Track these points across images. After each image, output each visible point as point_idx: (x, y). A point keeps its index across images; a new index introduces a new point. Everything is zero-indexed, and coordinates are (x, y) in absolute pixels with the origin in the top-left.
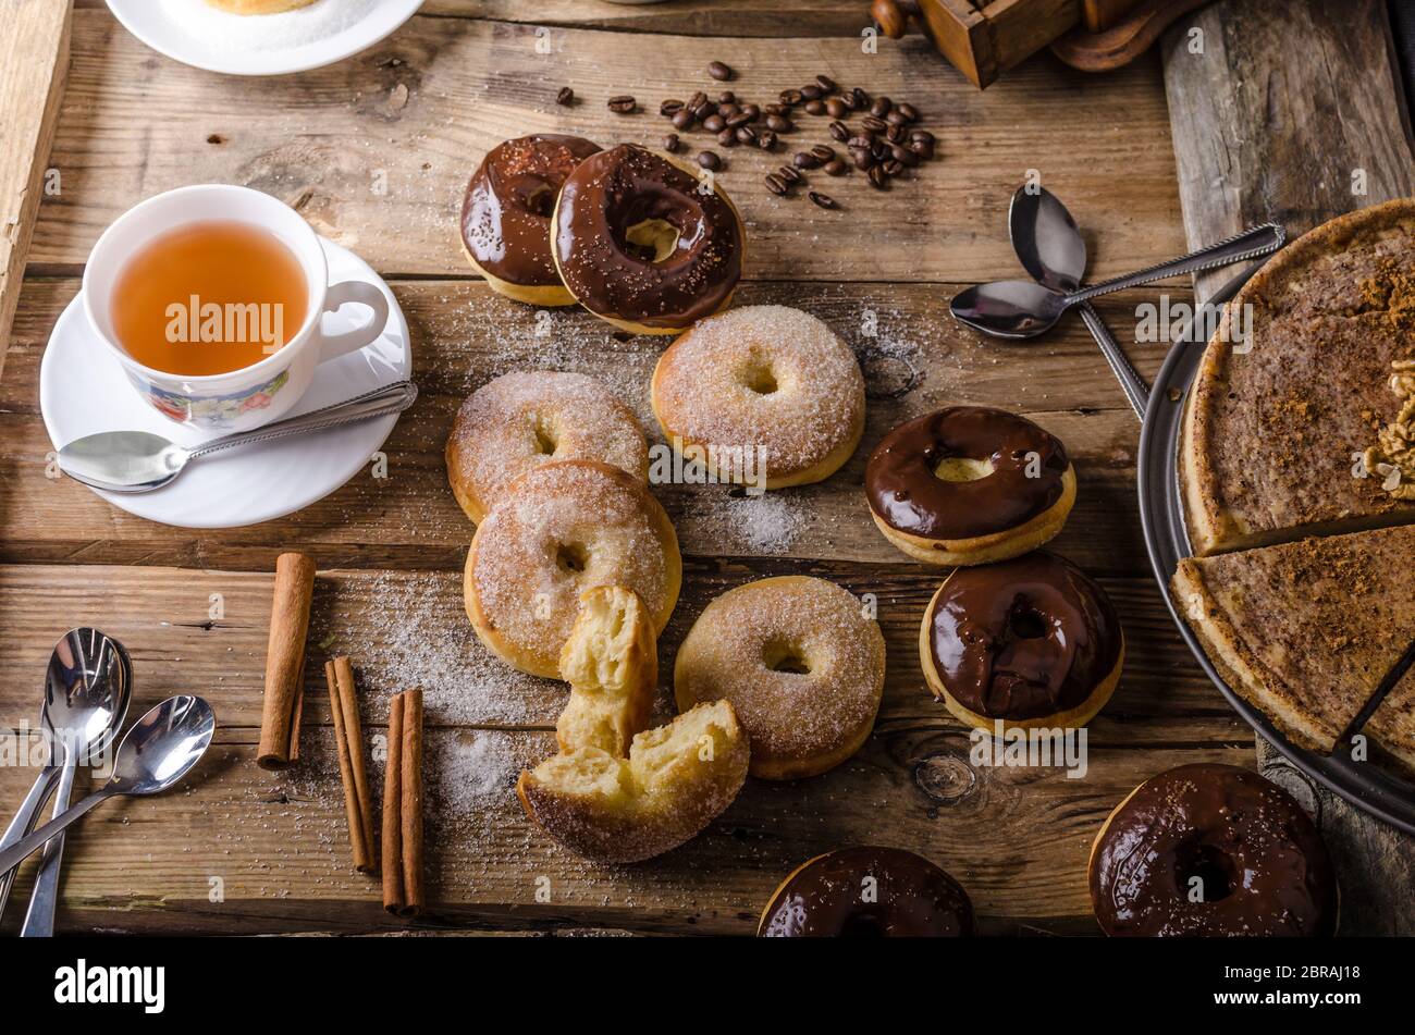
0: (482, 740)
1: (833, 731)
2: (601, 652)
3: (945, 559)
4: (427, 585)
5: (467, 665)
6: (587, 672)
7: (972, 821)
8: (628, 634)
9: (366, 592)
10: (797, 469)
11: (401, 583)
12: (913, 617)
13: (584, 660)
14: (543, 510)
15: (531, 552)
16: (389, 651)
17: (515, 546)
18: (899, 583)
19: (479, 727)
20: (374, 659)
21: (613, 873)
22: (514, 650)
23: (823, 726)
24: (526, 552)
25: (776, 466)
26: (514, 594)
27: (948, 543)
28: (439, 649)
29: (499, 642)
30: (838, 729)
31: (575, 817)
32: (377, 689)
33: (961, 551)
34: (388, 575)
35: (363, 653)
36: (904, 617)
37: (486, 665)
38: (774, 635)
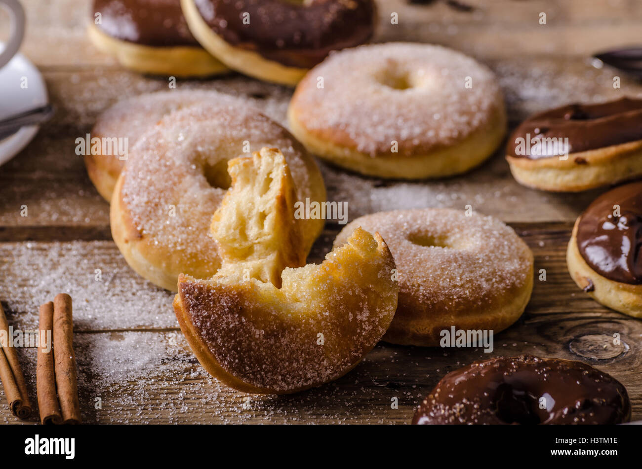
0: (131, 338)
1: (480, 287)
2: (250, 210)
3: (587, 177)
4: (69, 250)
5: (114, 295)
6: (238, 232)
7: (627, 373)
8: (276, 187)
9: (7, 256)
10: (436, 148)
11: (45, 250)
12: (561, 254)
13: (234, 218)
14: (189, 131)
15: (178, 163)
16: (34, 291)
17: (163, 161)
18: (547, 233)
19: (127, 330)
20: (20, 295)
21: (269, 412)
22: (164, 256)
23: (471, 281)
24: (174, 163)
25: (416, 142)
26: (162, 200)
27: (589, 155)
28: (86, 287)
29: (146, 251)
30: (485, 285)
31: (231, 311)
32: (24, 313)
33: (599, 163)
34: (29, 245)
35: (9, 292)
36: (553, 253)
37: (134, 294)
38: (419, 231)
